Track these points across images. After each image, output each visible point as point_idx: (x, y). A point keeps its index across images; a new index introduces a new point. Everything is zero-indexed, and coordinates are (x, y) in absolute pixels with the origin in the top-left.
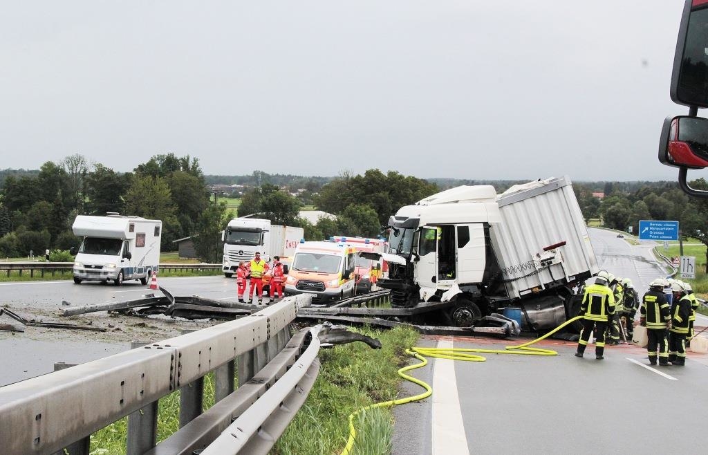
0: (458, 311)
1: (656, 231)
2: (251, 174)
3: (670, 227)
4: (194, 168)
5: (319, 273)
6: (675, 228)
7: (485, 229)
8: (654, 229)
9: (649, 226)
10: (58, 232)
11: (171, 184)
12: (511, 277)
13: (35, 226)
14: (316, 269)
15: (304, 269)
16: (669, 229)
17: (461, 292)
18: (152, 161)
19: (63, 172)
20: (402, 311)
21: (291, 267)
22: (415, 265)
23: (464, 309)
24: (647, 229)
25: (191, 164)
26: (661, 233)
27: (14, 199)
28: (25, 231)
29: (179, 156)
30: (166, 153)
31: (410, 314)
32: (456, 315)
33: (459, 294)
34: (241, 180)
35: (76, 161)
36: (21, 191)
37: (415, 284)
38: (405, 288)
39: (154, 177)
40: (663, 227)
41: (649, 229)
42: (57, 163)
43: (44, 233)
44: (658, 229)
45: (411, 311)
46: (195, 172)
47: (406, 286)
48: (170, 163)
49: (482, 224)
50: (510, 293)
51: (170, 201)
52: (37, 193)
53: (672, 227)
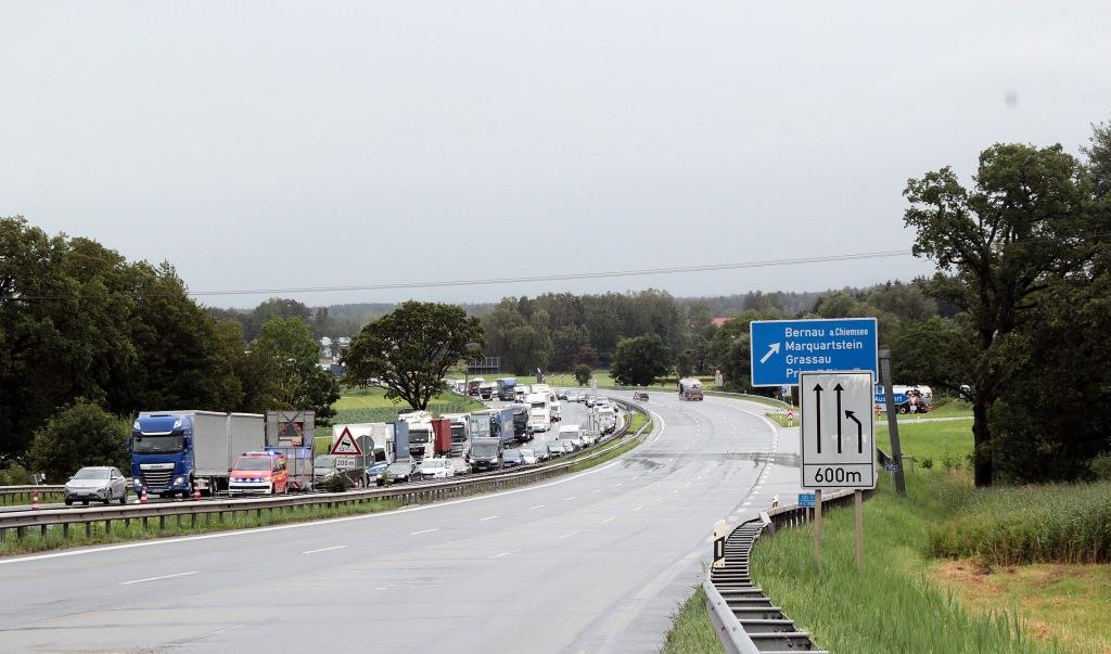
1: (805, 353)
3: (849, 339)
6: (867, 340)
8: (799, 347)
9: (782, 340)
16: (849, 345)
24: (775, 347)
26: (822, 360)
40: (827, 339)
41: (782, 347)
44: (811, 347)
53: (858, 338)
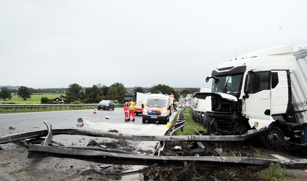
0: (271, 135)
2: (134, 87)
4: (123, 85)
5: (158, 107)
7: (287, 75)
10: (95, 99)
11: (118, 88)
12: (301, 109)
13: (90, 97)
14: (156, 105)
15: (151, 105)
17: (275, 121)
18: (114, 84)
19: (97, 86)
20: (237, 137)
21: (145, 105)
22: (243, 101)
23: (274, 133)
25: (122, 85)
27: (87, 92)
28: (88, 98)
29: (119, 83)
30: (117, 82)
31: (243, 139)
32: (269, 138)
33: (273, 123)
34: (132, 88)
35: (99, 85)
36: (89, 91)
37: (243, 115)
38: (234, 118)
39: (114, 86)
42: (96, 85)
43: (92, 99)
45: (243, 137)
46: (123, 86)
47: (234, 117)
48: (118, 84)
49: (286, 71)
50: (300, 120)
51: (117, 91)
52: (92, 91)
